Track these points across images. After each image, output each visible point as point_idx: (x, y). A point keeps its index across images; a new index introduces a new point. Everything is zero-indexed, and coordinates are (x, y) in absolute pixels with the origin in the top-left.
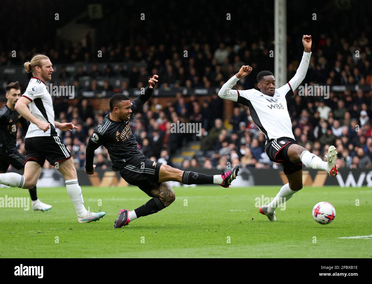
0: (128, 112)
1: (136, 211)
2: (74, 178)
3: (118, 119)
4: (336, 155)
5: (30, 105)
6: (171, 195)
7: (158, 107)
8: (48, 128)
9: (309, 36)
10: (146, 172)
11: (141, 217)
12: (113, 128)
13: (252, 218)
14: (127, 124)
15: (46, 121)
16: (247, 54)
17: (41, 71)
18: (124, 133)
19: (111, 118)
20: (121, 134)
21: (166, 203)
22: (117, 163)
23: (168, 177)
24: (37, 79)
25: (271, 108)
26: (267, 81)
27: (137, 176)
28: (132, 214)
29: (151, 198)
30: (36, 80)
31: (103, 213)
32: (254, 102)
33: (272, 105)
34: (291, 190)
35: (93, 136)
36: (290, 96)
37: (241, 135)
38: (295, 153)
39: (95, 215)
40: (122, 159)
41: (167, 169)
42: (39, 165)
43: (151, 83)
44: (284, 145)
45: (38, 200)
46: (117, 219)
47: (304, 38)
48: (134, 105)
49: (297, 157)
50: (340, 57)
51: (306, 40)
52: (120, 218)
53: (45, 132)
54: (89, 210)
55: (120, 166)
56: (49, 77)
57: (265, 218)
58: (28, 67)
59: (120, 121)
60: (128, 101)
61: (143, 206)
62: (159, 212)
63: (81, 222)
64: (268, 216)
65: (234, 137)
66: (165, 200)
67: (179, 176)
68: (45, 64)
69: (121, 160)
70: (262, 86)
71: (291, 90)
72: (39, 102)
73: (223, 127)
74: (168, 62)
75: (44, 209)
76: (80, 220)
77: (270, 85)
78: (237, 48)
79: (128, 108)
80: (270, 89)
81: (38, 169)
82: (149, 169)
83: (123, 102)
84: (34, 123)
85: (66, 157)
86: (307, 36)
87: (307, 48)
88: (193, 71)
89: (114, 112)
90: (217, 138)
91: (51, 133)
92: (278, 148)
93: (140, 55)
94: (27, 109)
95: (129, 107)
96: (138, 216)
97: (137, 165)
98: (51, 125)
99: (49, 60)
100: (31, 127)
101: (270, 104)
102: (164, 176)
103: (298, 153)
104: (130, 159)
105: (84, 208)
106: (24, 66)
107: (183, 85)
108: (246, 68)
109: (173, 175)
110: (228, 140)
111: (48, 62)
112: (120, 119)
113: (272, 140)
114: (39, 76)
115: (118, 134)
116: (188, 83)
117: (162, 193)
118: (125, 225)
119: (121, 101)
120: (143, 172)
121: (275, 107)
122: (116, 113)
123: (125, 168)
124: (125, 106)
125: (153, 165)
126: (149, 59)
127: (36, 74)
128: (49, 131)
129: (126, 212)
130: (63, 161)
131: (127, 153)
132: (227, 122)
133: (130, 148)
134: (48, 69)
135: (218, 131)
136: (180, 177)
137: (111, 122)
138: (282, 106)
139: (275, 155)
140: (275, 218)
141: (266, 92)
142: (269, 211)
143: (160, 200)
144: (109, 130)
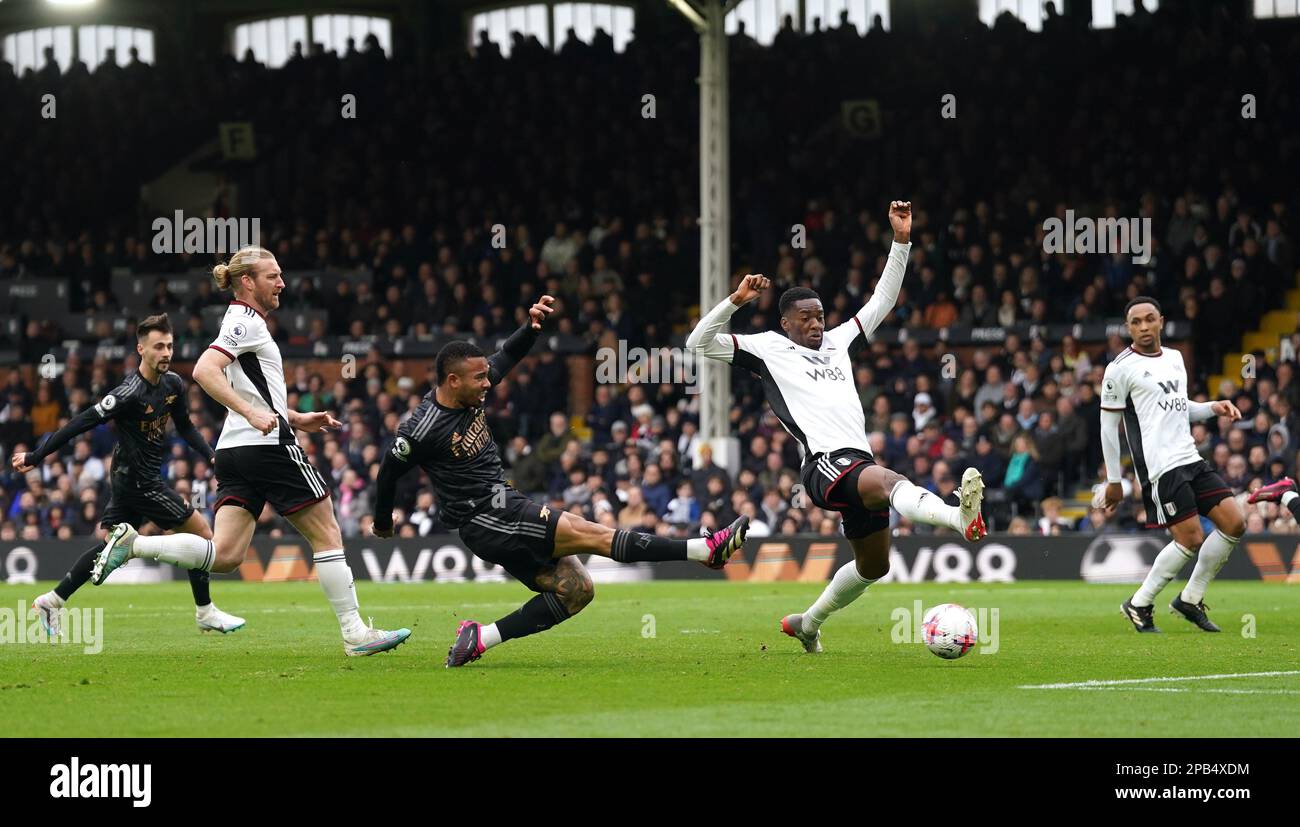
0: (482, 386)
1: (500, 624)
2: (336, 547)
3: (457, 403)
4: (980, 489)
5: (228, 370)
6: (585, 588)
7: (405, 383)
8: (273, 425)
9: (905, 204)
10: (524, 533)
11: (512, 641)
12: (443, 426)
13: (761, 647)
14: (478, 415)
15: (269, 408)
16: (625, 249)
17: (254, 287)
18: (471, 437)
19: (440, 399)
20: (463, 437)
21: (573, 604)
22: (453, 510)
23: (579, 543)
24: (247, 305)
25: (815, 378)
26: (804, 312)
27: (501, 540)
28: (489, 632)
29: (537, 594)
30: (244, 308)
31: (404, 631)
32: (772, 362)
33: (816, 372)
34: (862, 578)
35: (397, 444)
36: (859, 351)
37: (618, 454)
38: (878, 488)
39: (385, 636)
40: (468, 499)
41: (576, 524)
42: (250, 515)
43: (535, 316)
44: (847, 467)
45: (212, 604)
46: (455, 646)
47: (894, 209)
48: (494, 369)
49: (883, 497)
50: (857, 257)
51: (899, 213)
52: (462, 643)
53: (265, 434)
54: (371, 625)
55: (460, 516)
56: (274, 302)
57: (796, 644)
58: (222, 276)
59: (461, 407)
60: (480, 359)
61: (516, 613)
62: (555, 628)
63: (353, 654)
64: (802, 640)
65: (599, 458)
66: (569, 599)
67: (603, 542)
68: (264, 270)
69: (465, 502)
70: (793, 325)
71: (862, 333)
72: (249, 362)
73: (569, 435)
74: (425, 269)
75: (225, 627)
76: (349, 649)
77: (813, 323)
78: (598, 235)
79: (480, 377)
80: (811, 333)
81: (247, 524)
82: (530, 524)
83: (469, 362)
84: (240, 413)
85: (317, 496)
86: (900, 203)
87: (902, 233)
88: (488, 294)
89: (446, 386)
90: (558, 461)
91: (280, 438)
92: (832, 474)
93: (353, 251)
94: (221, 378)
95: (484, 373)
96: (505, 637)
97: (501, 515)
98: (280, 417)
99: (273, 261)
100: (230, 422)
101: (811, 368)
102: (569, 541)
103: (884, 486)
104: (485, 501)
105: (360, 620)
106: (212, 274)
107: (466, 327)
108: (755, 279)
109: (590, 538)
110: (584, 466)
111: (272, 264)
112: (461, 403)
113: (820, 455)
114: (250, 299)
115: (456, 438)
116: (478, 323)
117: (563, 582)
118: (473, 659)
119: (465, 360)
120: (517, 532)
121: (823, 376)
122: (452, 388)
123: (473, 521)
124: (474, 370)
125: (541, 516)
126: (377, 262)
127: (241, 294)
128: (275, 433)
129: (475, 627)
130: (308, 506)
131: (478, 485)
132: (578, 420)
133: (484, 472)
134: (272, 282)
135: (559, 443)
136: (607, 544)
137: (439, 411)
138: (841, 373)
139: (828, 491)
140: (820, 646)
141: (801, 338)
142: (806, 627)
143: (556, 597)
144: (434, 430)
